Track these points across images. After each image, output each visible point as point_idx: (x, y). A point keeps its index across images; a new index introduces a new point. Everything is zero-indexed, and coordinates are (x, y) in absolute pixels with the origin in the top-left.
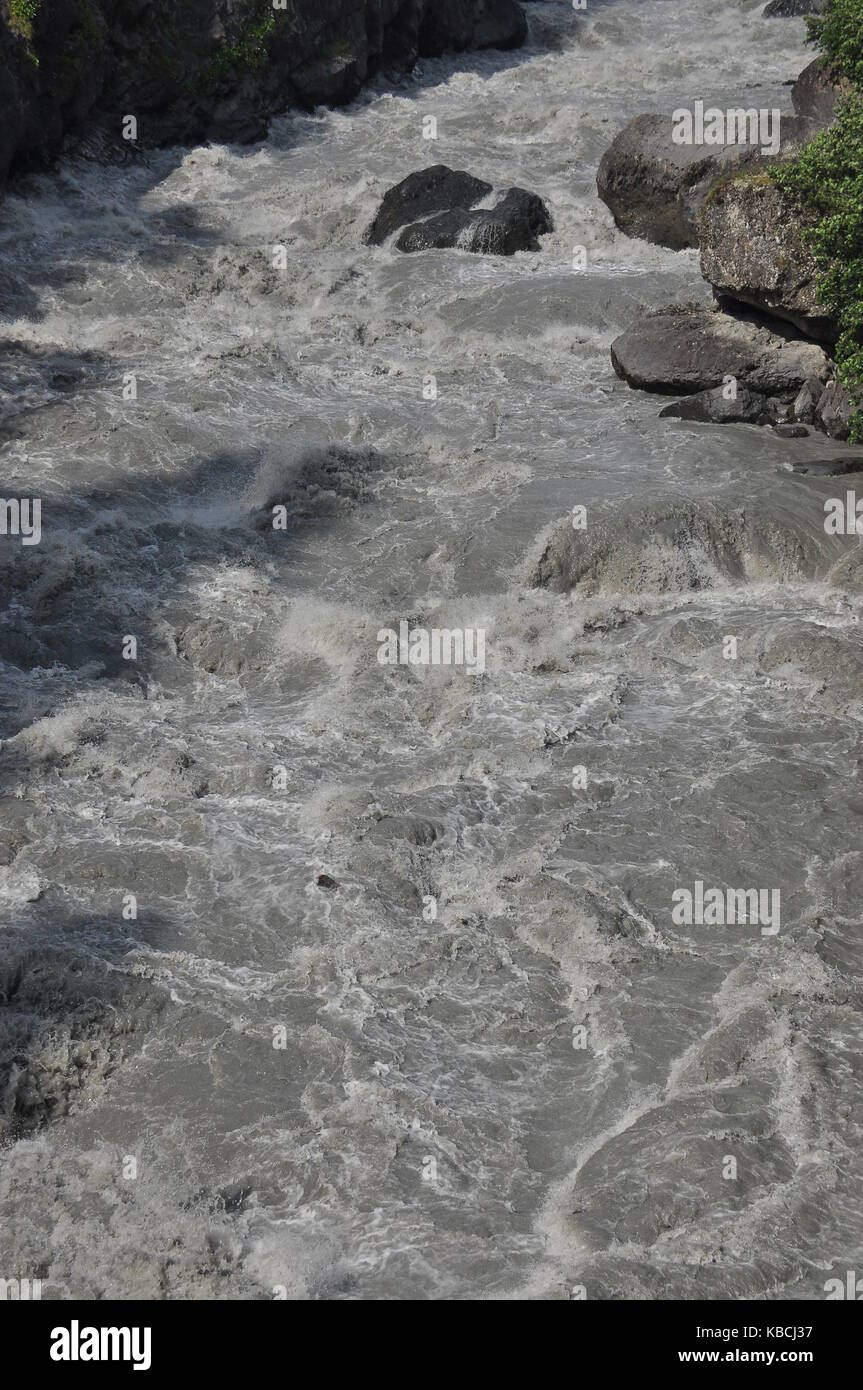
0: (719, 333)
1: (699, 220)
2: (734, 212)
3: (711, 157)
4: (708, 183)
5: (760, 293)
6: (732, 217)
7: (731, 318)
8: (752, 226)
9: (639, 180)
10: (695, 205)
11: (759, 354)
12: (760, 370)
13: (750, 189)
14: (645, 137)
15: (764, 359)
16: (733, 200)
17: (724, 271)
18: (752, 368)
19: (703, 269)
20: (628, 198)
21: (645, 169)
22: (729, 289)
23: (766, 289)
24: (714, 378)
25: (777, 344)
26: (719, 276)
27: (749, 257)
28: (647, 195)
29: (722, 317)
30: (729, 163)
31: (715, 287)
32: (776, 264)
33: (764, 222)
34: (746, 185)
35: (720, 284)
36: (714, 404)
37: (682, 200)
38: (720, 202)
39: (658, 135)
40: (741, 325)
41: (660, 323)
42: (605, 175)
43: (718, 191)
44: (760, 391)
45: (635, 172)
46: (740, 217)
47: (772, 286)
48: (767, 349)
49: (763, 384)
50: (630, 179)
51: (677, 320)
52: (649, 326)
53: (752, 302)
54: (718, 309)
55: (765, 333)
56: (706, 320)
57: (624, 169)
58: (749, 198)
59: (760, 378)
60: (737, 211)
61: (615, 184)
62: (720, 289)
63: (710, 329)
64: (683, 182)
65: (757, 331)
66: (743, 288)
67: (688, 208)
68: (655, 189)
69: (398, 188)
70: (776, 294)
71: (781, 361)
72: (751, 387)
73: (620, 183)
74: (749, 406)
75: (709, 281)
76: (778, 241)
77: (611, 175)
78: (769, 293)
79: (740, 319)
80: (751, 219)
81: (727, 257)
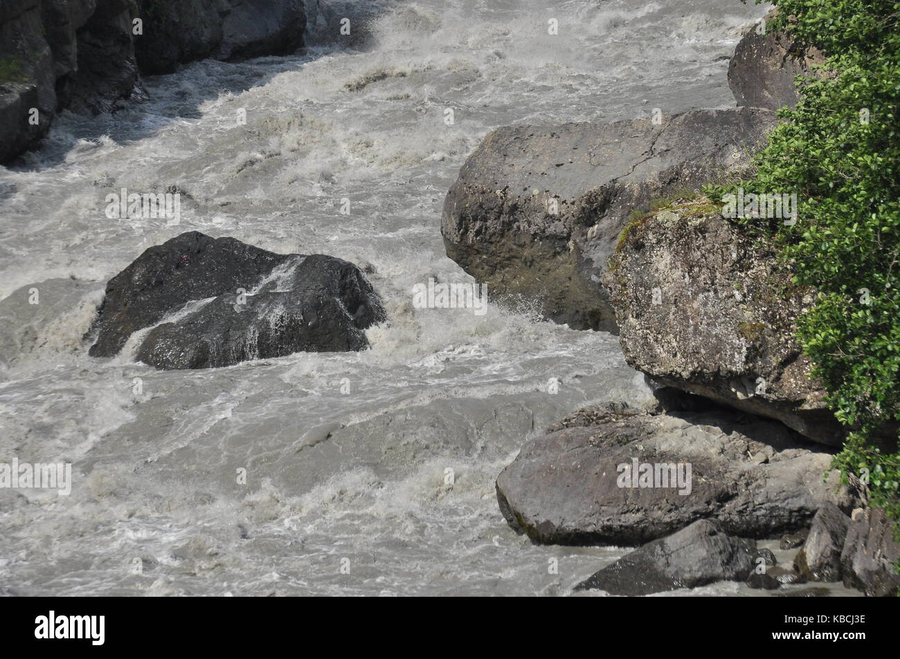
0: (664, 447)
1: (610, 277)
2: (663, 260)
3: (614, 181)
4: (616, 219)
5: (721, 379)
6: (661, 266)
7: (680, 422)
8: (694, 279)
9: (508, 225)
10: (599, 256)
11: (735, 475)
12: (740, 501)
13: (683, 224)
14: (509, 160)
15: (742, 483)
16: (659, 242)
17: (659, 350)
18: (725, 497)
19: (627, 351)
20: (493, 254)
21: (514, 208)
22: (670, 376)
23: (730, 372)
24: (667, 519)
25: (760, 457)
26: (653, 359)
27: (696, 326)
28: (522, 246)
29: (666, 421)
30: (645, 187)
31: (649, 377)
32: (741, 333)
33: (713, 270)
34: (676, 218)
35: (656, 371)
36: (673, 560)
37: (578, 250)
38: (639, 247)
39: (529, 157)
40: (698, 430)
41: (568, 440)
42: (454, 222)
43: (633, 231)
44: (744, 534)
45: (500, 213)
46: (673, 267)
47: (739, 366)
48: (745, 466)
49: (748, 523)
50: (493, 225)
51: (595, 433)
52: (553, 445)
53: (711, 394)
54: (659, 410)
55: (738, 440)
56: (641, 427)
57: (482, 213)
58: (684, 237)
59: (740, 512)
60: (668, 257)
61: (471, 235)
62: (656, 378)
63: (650, 442)
64: (576, 223)
65: (725, 438)
66: (693, 373)
67: (590, 261)
68: (535, 235)
69: (127, 274)
70: (747, 379)
71: (771, 483)
72: (730, 529)
73: (478, 233)
74: (730, 560)
75: (638, 368)
76: (738, 297)
77: (463, 223)
78: (735, 378)
79: (696, 421)
80: (691, 267)
81: (662, 327)
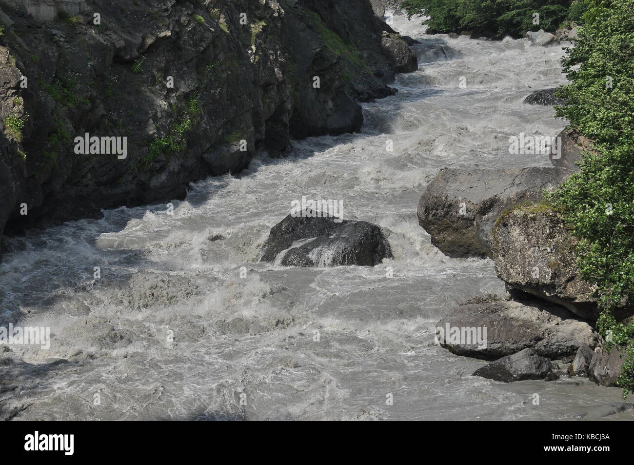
0: (512, 315)
1: (491, 238)
2: (515, 232)
3: (496, 196)
4: (496, 213)
5: (538, 286)
6: (515, 234)
7: (520, 304)
8: (529, 241)
9: (447, 213)
10: (487, 228)
11: (543, 329)
12: (545, 341)
13: (525, 216)
14: (449, 184)
15: (546, 333)
16: (514, 223)
17: (512, 272)
18: (538, 339)
19: (497, 271)
20: (440, 225)
21: (450, 205)
22: (516, 284)
23: (544, 283)
24: (512, 347)
25: (555, 322)
26: (509, 276)
27: (529, 262)
28: (453, 222)
29: (514, 304)
30: (509, 199)
31: (507, 283)
32: (549, 266)
33: (538, 238)
34: (523, 213)
35: (510, 281)
36: (514, 365)
37: (478, 225)
38: (505, 225)
39: (458, 183)
40: (527, 309)
41: (469, 310)
42: (423, 210)
43: (503, 218)
44: (546, 356)
45: (444, 207)
46: (520, 235)
47: (547, 281)
48: (548, 326)
49: (548, 351)
50: (440, 212)
51: (481, 307)
52: (462, 311)
53: (534, 293)
54: (511, 298)
55: (545, 314)
56: (502, 306)
57: (436, 207)
58: (525, 222)
59: (545, 346)
60: (518, 231)
61: (430, 216)
62: (510, 284)
63: (506, 312)
64: (478, 213)
65: (540, 313)
66: (527, 283)
67: (483, 230)
68: (459, 218)
69: (279, 226)
70: (551, 287)
71: (559, 334)
72: (540, 353)
73: (434, 215)
74: (539, 367)
75: (502, 279)
76: (549, 250)
77: (427, 210)
78: (545, 286)
79: (527, 305)
80: (528, 235)
81: (513, 263)
